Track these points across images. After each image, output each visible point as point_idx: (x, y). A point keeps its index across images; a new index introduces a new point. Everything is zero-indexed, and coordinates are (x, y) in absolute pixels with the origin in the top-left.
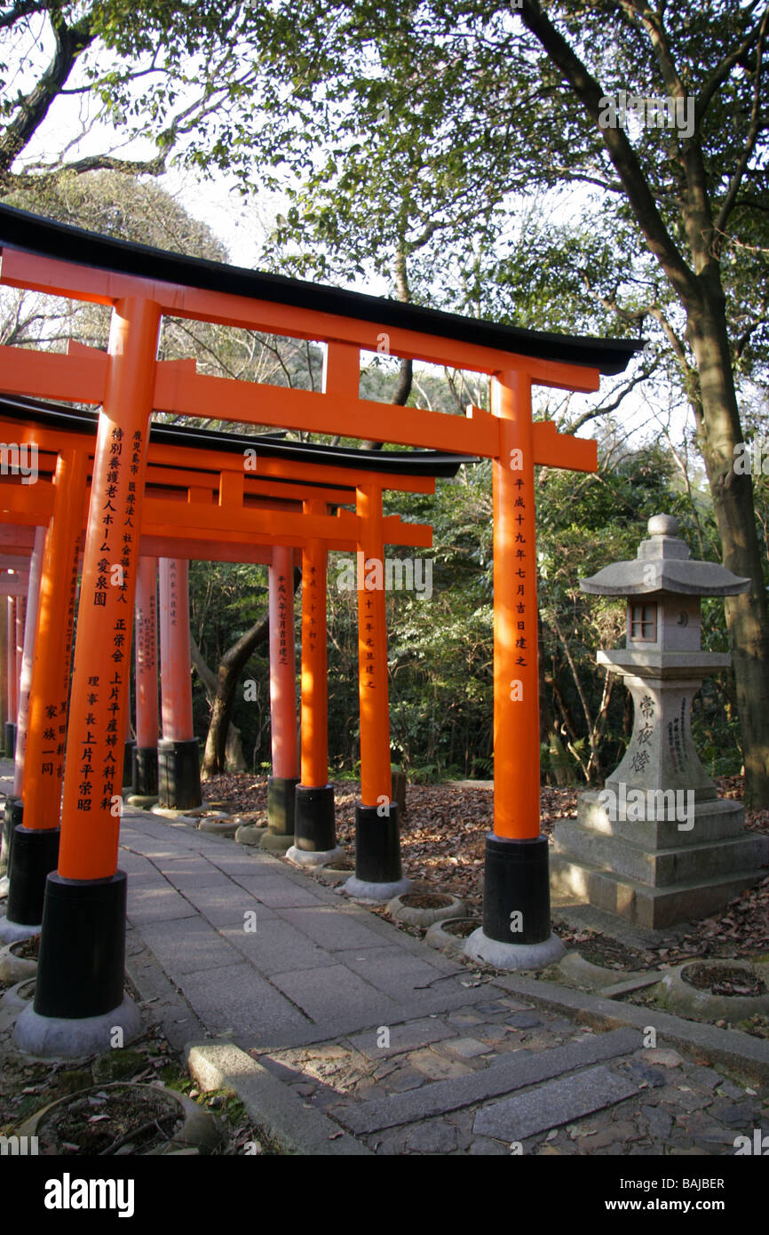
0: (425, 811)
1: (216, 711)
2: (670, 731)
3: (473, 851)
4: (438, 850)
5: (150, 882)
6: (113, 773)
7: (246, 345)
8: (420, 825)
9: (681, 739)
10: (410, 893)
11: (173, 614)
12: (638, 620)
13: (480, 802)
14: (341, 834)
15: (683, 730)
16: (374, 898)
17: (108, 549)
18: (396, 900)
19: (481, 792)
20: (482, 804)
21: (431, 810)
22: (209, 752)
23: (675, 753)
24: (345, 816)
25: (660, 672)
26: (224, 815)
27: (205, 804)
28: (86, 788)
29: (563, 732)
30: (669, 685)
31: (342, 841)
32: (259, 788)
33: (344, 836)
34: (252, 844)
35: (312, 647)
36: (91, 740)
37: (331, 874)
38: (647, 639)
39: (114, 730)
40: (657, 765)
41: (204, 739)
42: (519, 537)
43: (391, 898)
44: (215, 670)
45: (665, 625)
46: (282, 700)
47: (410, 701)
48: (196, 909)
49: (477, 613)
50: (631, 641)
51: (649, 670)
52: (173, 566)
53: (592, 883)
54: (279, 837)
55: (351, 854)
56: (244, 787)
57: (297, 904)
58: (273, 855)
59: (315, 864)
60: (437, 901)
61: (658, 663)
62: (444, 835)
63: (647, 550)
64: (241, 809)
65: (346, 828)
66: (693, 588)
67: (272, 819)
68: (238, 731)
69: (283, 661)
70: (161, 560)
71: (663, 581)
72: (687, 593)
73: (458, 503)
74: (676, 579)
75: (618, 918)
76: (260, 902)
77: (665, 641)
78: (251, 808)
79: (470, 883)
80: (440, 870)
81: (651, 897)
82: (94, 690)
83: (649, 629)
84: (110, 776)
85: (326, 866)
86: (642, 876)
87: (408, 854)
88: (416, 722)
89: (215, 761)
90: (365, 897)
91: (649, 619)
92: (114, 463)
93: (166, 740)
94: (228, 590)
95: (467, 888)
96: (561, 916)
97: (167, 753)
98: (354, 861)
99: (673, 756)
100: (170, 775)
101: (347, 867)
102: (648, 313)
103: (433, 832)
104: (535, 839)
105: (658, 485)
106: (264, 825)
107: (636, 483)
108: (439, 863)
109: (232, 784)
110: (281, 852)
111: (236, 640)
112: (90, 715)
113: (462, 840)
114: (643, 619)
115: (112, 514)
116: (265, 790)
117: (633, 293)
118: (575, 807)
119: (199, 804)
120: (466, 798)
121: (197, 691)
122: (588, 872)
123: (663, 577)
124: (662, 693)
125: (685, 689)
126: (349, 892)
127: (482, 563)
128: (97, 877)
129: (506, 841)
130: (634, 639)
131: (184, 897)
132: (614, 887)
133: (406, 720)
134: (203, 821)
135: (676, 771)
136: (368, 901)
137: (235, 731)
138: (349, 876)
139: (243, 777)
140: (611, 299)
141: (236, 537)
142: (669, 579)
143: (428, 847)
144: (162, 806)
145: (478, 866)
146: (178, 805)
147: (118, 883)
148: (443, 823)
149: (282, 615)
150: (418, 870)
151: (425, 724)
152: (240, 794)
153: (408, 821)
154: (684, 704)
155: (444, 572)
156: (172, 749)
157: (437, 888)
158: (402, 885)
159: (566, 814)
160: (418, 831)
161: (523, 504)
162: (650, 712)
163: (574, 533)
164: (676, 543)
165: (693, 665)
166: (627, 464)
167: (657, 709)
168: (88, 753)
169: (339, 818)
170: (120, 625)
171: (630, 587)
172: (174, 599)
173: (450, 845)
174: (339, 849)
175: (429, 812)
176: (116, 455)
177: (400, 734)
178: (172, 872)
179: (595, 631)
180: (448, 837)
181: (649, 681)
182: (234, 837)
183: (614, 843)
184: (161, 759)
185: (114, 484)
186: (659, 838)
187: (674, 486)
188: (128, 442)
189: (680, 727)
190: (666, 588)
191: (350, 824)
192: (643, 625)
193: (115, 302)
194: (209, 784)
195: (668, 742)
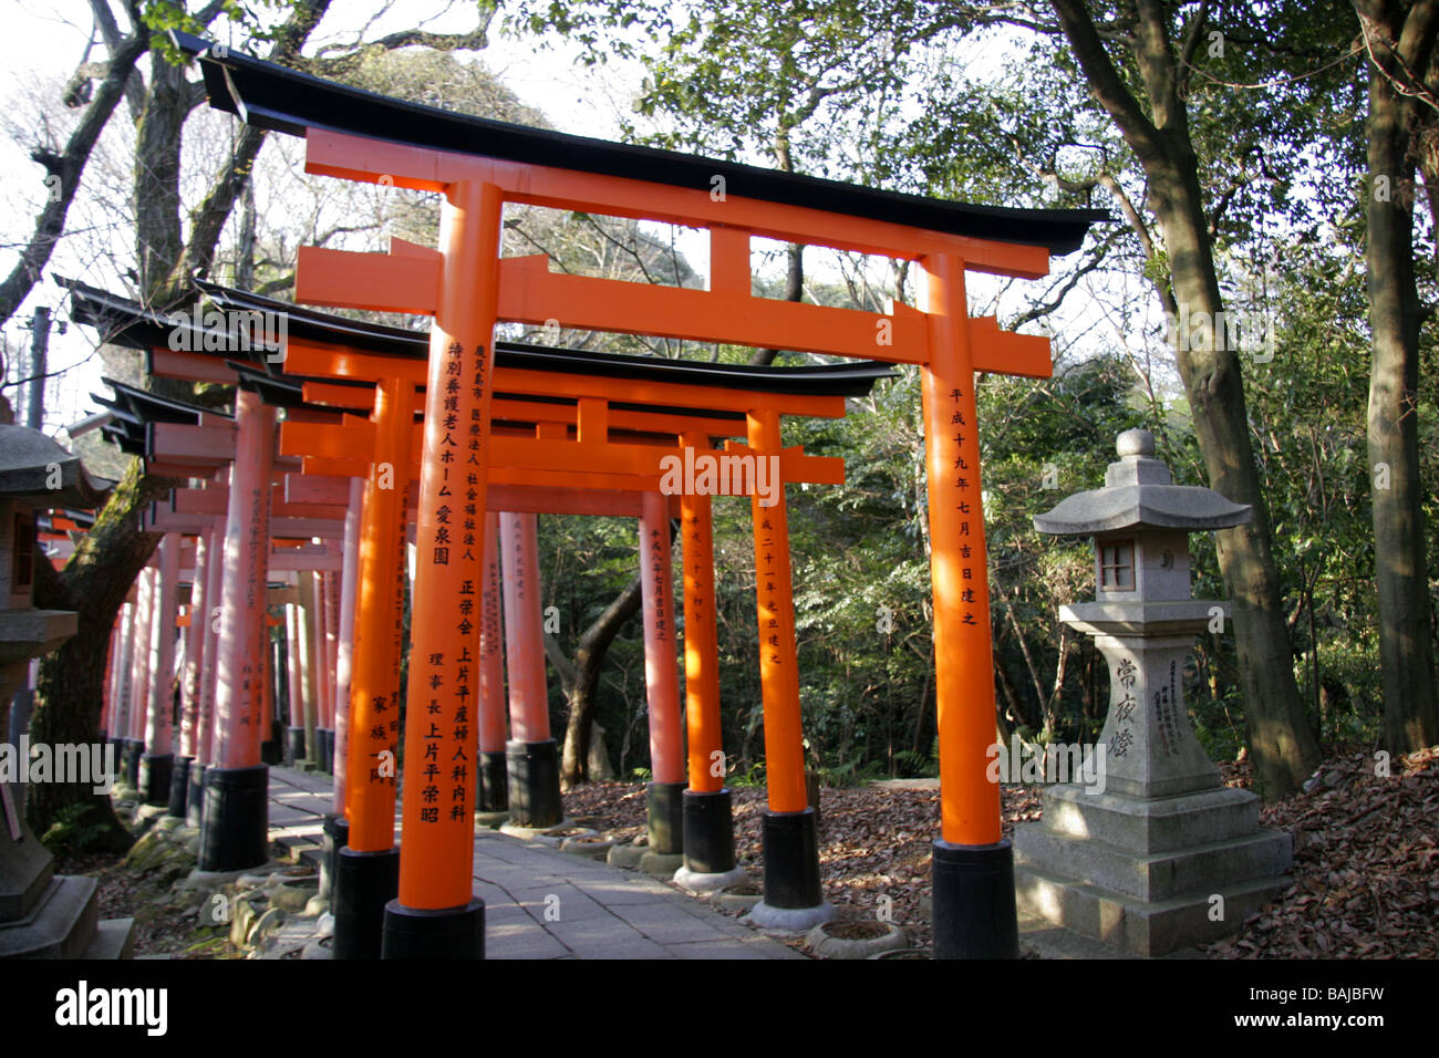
0: (845, 819)
1: (576, 705)
2: (1158, 703)
3: (909, 867)
4: (865, 867)
5: (507, 916)
6: (464, 774)
7: (595, 253)
8: (839, 836)
9: (1171, 713)
10: (834, 920)
11: (520, 584)
12: (1110, 564)
13: (914, 805)
14: (741, 852)
15: (1173, 701)
16: (789, 929)
17: (449, 494)
18: (817, 930)
19: (914, 793)
20: (917, 807)
21: (853, 817)
22: (568, 757)
23: (1166, 731)
24: (744, 829)
25: (1141, 628)
26: (592, 832)
27: (567, 821)
28: (431, 793)
29: (1009, 718)
30: (1154, 644)
31: (743, 859)
32: (634, 799)
33: (744, 853)
34: (631, 866)
35: (698, 617)
36: (436, 733)
37: (730, 900)
38: (1123, 587)
39: (463, 720)
40: (1144, 747)
41: (562, 741)
42: (959, 462)
43: (811, 927)
44: (570, 655)
45: (1145, 568)
46: (660, 686)
47: (816, 685)
48: (567, 948)
49: (898, 571)
50: (1102, 591)
51: (1128, 625)
52: (517, 525)
53: (1067, 901)
54: (664, 857)
55: (755, 875)
56: (615, 798)
57: (693, 939)
58: (657, 879)
59: (711, 890)
60: (871, 930)
61: (1140, 617)
62: (871, 848)
63: (1116, 474)
64: (611, 825)
65: (749, 843)
66: (1179, 519)
67: (651, 835)
68: (602, 730)
69: (660, 637)
70: (503, 516)
71: (1141, 513)
72: (1173, 526)
73: (868, 434)
74: (1157, 509)
75: (1103, 944)
76: (646, 937)
77: (1146, 588)
78: (624, 824)
79: (909, 907)
80: (870, 891)
81: (1145, 914)
82: (437, 670)
83: (1125, 574)
84: (460, 778)
85: (724, 891)
86: (1131, 889)
87: (827, 873)
88: (825, 712)
89: (576, 767)
90: (778, 927)
91: (1125, 561)
92: (452, 386)
93: (516, 743)
94: (584, 556)
95: (905, 913)
96: (1030, 943)
97: (519, 758)
98: (761, 884)
99: (1163, 736)
100: (523, 786)
101: (752, 891)
102: (1096, 183)
103: (857, 845)
104: (996, 844)
105: (1113, 403)
106: (644, 843)
107: (1086, 401)
108: (867, 883)
109: (598, 795)
110: (666, 876)
111: (596, 618)
112: (434, 702)
113: (895, 853)
114: (1117, 562)
115: (452, 450)
116: (642, 799)
117: (1075, 160)
118: (1036, 806)
119: (559, 820)
120: (896, 801)
121: (553, 682)
122: (1061, 886)
123: (1141, 506)
124: (1147, 656)
125: (1174, 649)
126: (757, 922)
127: (904, 506)
128: (449, 906)
129: (958, 848)
130: (1105, 588)
131: (550, 933)
132: (1095, 904)
133: (812, 709)
134: (567, 841)
135: (1168, 754)
136: (782, 933)
137: (598, 730)
138: (756, 902)
139: (612, 786)
140: (1049, 169)
141: (598, 483)
142: (1148, 509)
143: (852, 864)
144: (516, 823)
145: (916, 885)
146: (534, 821)
147: (474, 912)
148: (870, 833)
149: (657, 579)
150: (842, 893)
151: (835, 713)
152: (610, 806)
153: (824, 832)
154: (1173, 668)
155: (850, 523)
156: (524, 752)
157: (867, 914)
158: (824, 910)
159: (1025, 817)
160: (839, 844)
161: (961, 420)
162: (1130, 680)
163: (1015, 465)
164: (1152, 465)
165: (1183, 617)
166: (1073, 378)
167: (1139, 673)
168: (432, 750)
169: (738, 831)
170: (467, 588)
171: (1098, 522)
172: (520, 567)
173: (879, 860)
174: (739, 870)
175: (850, 820)
176: (455, 376)
177: (807, 726)
178: (533, 903)
179: (1043, 588)
180: (877, 850)
181: (1128, 640)
182: (605, 859)
183: (1093, 847)
184: (511, 766)
185: (453, 413)
186: (1151, 840)
187: (1135, 402)
188: (468, 359)
189: (1169, 697)
190: (1147, 521)
191: (752, 838)
192: (1117, 570)
193: (446, 187)
194: (570, 796)
195: (1156, 717)
